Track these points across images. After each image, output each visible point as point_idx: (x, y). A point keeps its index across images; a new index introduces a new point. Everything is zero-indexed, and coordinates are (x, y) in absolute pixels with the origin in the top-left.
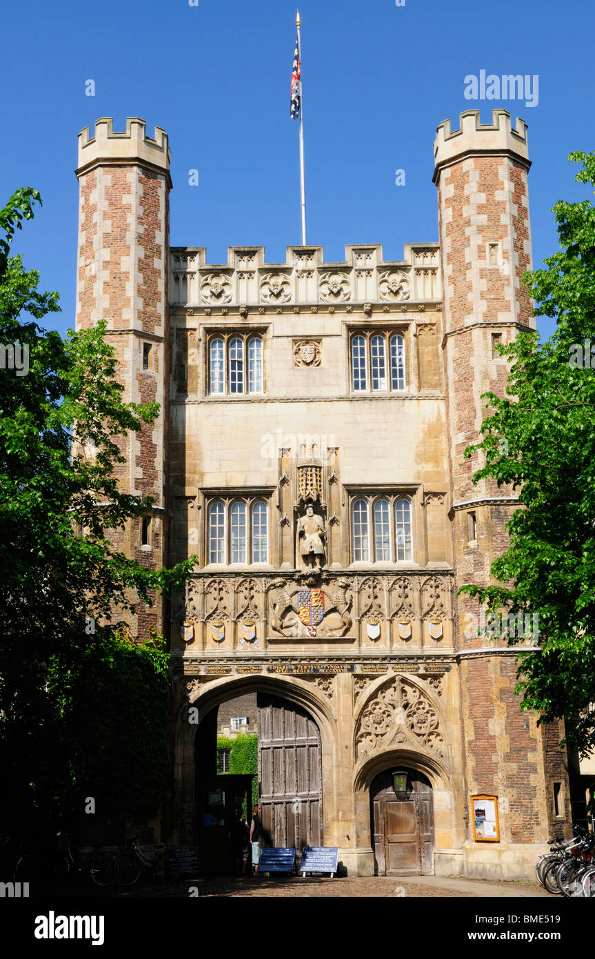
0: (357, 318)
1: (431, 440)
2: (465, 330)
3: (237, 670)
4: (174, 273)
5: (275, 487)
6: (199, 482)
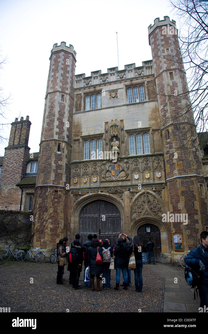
0: (128, 83)
1: (153, 114)
2: (160, 74)
3: (91, 192)
4: (76, 81)
5: (103, 134)
6: (80, 135)
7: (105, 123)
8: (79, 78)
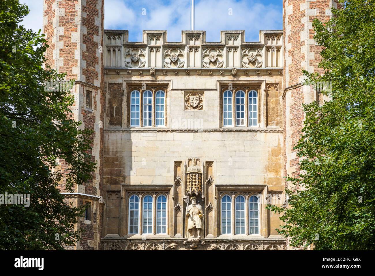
0: (227, 79)
1: (273, 158)
2: (298, 86)
4: (107, 47)
5: (171, 186)
6: (122, 182)
7: (175, 162)
8: (115, 39)
